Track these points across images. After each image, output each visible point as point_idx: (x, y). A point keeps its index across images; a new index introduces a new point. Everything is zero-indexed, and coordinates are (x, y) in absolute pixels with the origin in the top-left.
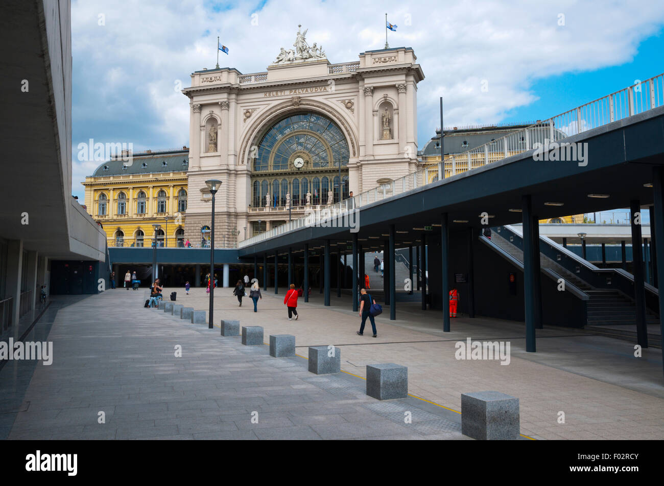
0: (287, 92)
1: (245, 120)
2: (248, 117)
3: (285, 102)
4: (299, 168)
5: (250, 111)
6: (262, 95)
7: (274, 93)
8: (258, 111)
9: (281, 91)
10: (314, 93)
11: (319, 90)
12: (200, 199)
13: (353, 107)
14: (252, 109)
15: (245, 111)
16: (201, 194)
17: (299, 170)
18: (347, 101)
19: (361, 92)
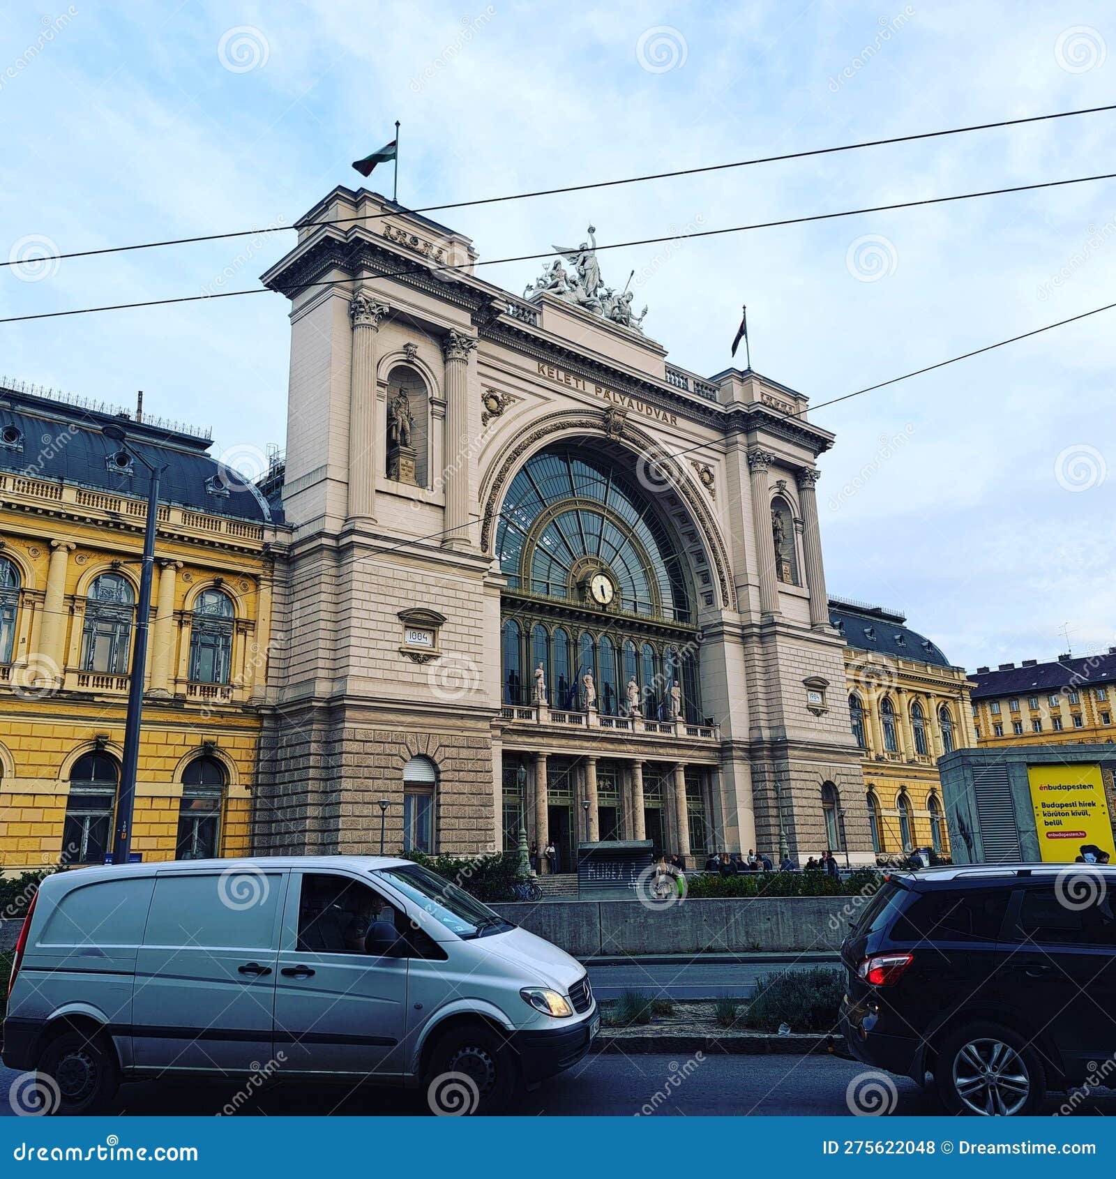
0: (591, 388)
1: (485, 418)
2: (496, 413)
3: (587, 412)
4: (604, 605)
5: (499, 395)
6: (532, 365)
7: (562, 375)
8: (522, 406)
9: (579, 376)
10: (643, 416)
11: (654, 415)
12: (396, 647)
13: (712, 485)
14: (504, 394)
15: (484, 390)
16: (399, 628)
17: (604, 610)
18: (701, 466)
19: (741, 457)
